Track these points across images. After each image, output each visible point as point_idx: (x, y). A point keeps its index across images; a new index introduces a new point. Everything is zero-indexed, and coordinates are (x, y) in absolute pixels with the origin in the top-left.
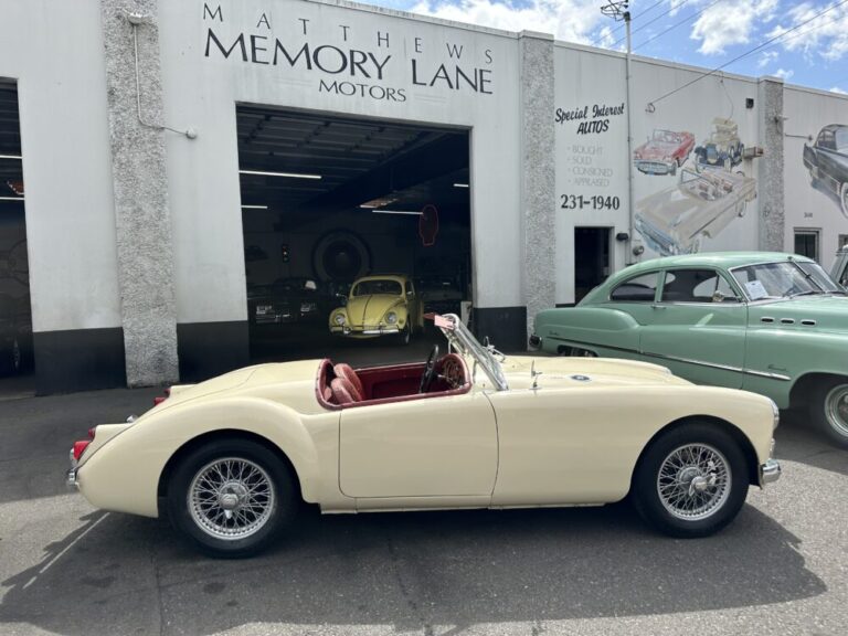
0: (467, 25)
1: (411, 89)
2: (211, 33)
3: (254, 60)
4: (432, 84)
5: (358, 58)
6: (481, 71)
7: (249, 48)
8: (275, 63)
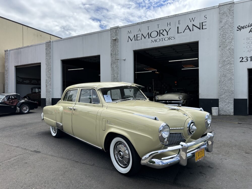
0: (197, 10)
1: (177, 35)
2: (129, 37)
3: (137, 40)
4: (184, 32)
5: (161, 31)
6: (202, 23)
7: (136, 38)
8: (141, 39)
